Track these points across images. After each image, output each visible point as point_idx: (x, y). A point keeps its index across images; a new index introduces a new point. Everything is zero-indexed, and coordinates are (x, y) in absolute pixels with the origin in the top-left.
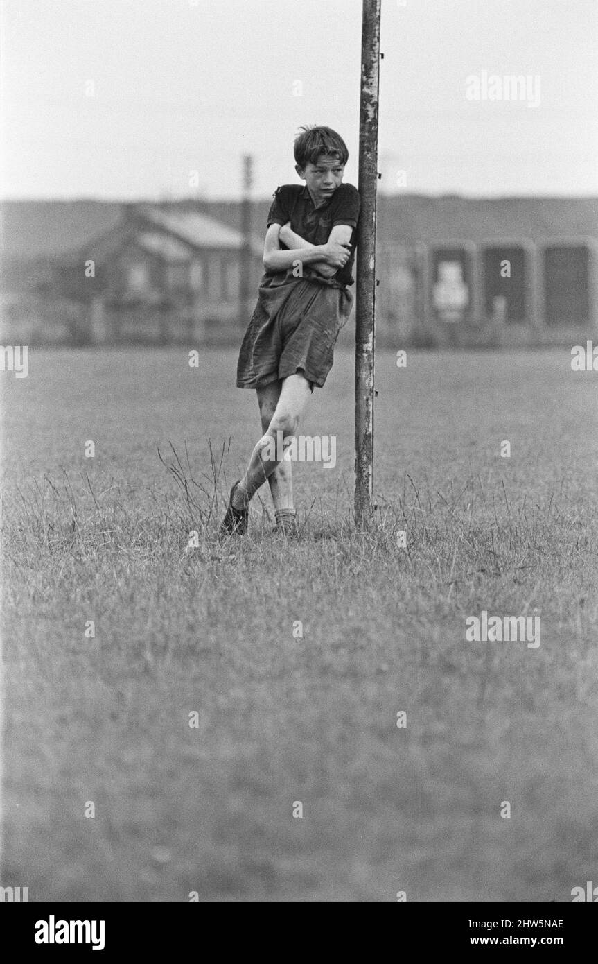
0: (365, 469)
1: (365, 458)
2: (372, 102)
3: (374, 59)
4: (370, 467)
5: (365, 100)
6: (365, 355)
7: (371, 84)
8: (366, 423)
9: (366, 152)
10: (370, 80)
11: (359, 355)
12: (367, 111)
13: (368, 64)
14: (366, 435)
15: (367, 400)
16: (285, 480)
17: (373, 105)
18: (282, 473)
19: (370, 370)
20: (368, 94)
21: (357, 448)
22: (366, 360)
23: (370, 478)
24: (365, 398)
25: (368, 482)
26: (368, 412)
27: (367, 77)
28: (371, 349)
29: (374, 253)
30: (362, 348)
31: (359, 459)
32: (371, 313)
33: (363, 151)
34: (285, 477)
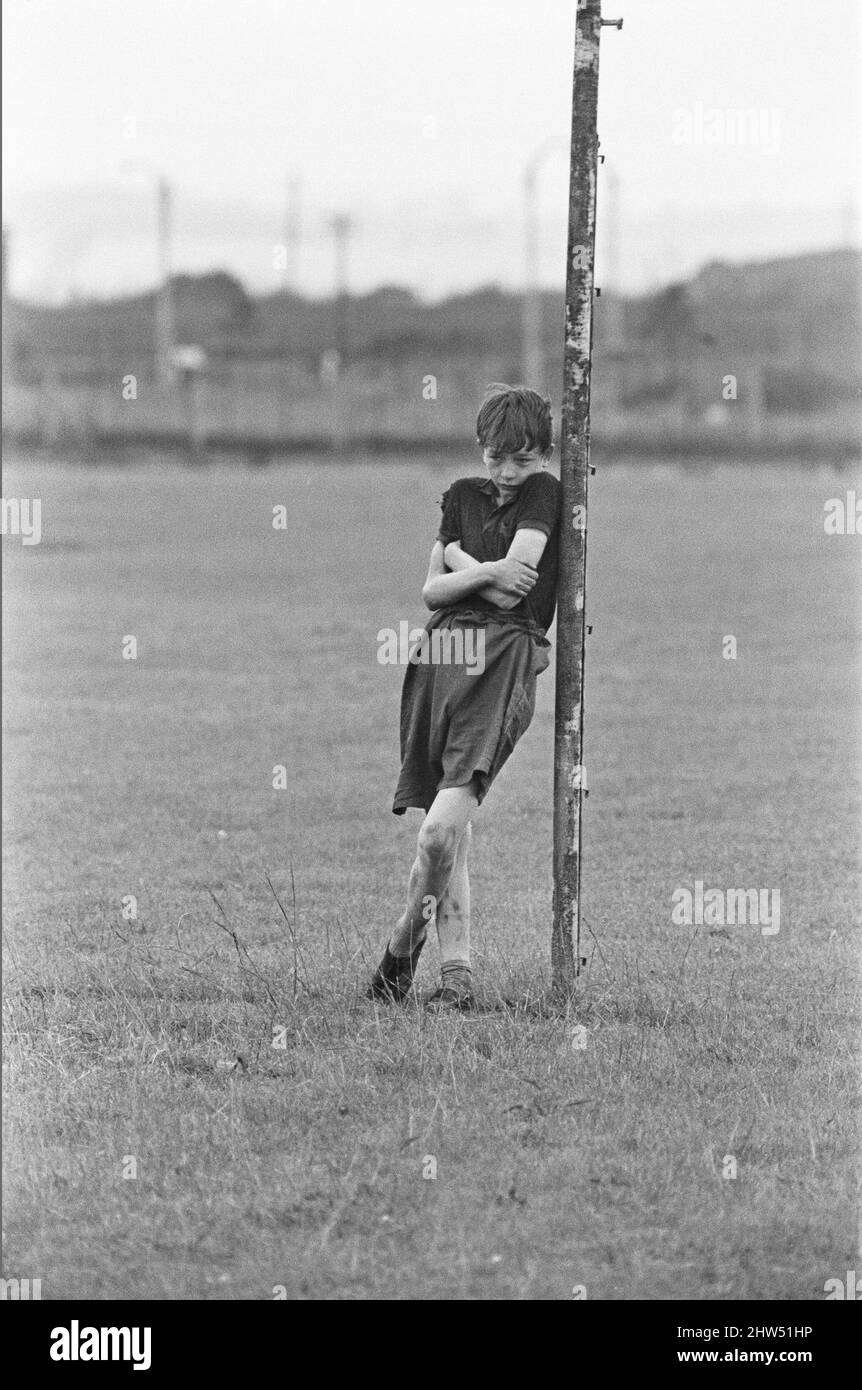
0: (565, 905)
1: (566, 890)
2: (580, 361)
3: (584, 298)
4: (574, 903)
5: (570, 358)
6: (567, 737)
7: (579, 334)
8: (569, 838)
9: (571, 435)
10: (578, 329)
11: (559, 737)
12: (574, 373)
13: (574, 305)
14: (567, 856)
15: (570, 803)
16: (459, 918)
17: (581, 366)
18: (456, 907)
19: (576, 759)
20: (574, 349)
21: (556, 876)
22: (569, 745)
23: (575, 919)
24: (567, 799)
25: (570, 925)
26: (571, 822)
27: (573, 324)
28: (577, 729)
29: (583, 586)
30: (563, 727)
31: (558, 892)
32: (577, 676)
33: (567, 433)
34: (461, 912)
